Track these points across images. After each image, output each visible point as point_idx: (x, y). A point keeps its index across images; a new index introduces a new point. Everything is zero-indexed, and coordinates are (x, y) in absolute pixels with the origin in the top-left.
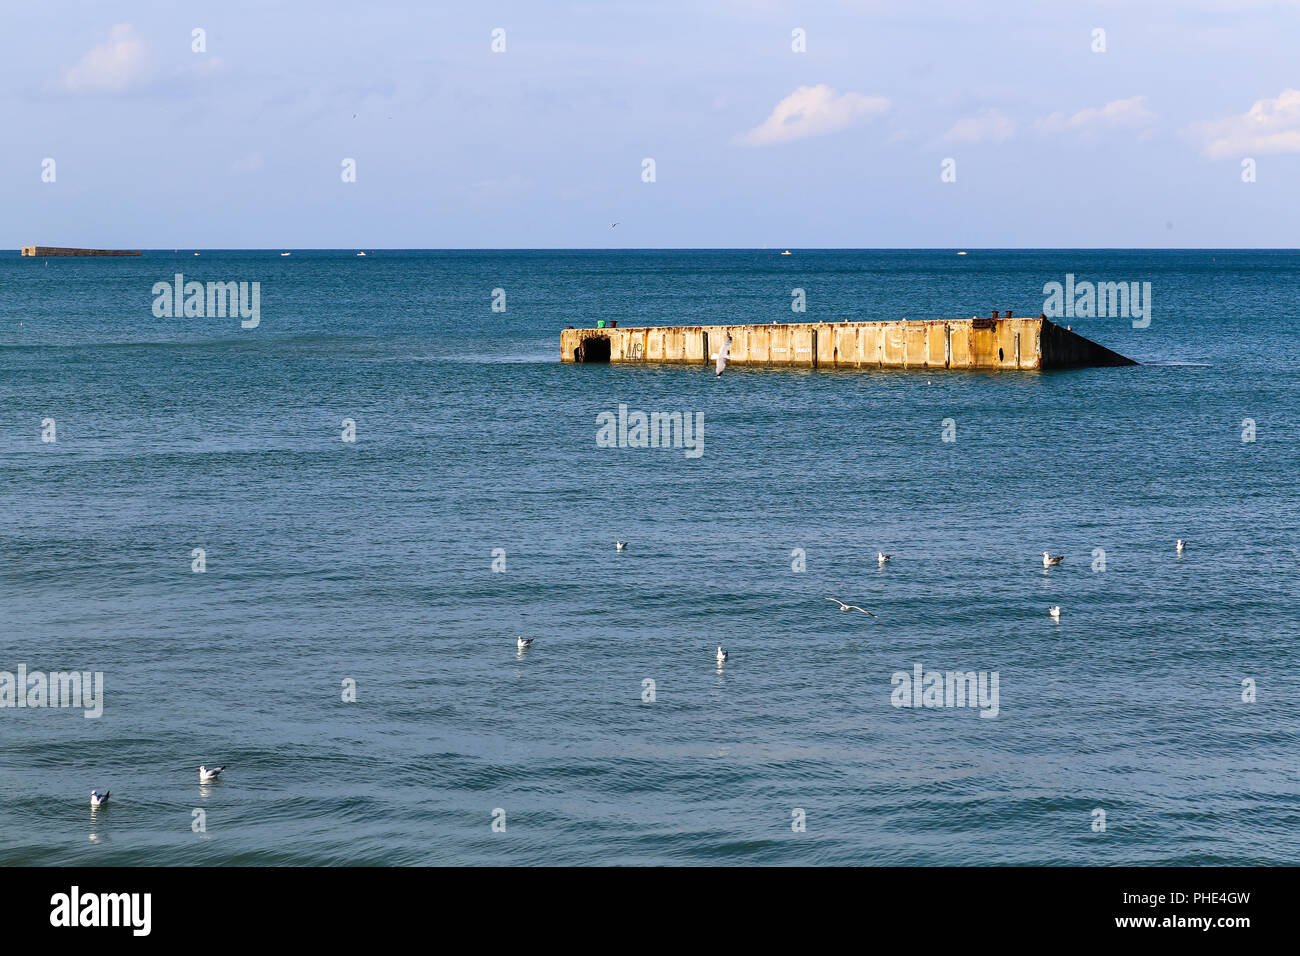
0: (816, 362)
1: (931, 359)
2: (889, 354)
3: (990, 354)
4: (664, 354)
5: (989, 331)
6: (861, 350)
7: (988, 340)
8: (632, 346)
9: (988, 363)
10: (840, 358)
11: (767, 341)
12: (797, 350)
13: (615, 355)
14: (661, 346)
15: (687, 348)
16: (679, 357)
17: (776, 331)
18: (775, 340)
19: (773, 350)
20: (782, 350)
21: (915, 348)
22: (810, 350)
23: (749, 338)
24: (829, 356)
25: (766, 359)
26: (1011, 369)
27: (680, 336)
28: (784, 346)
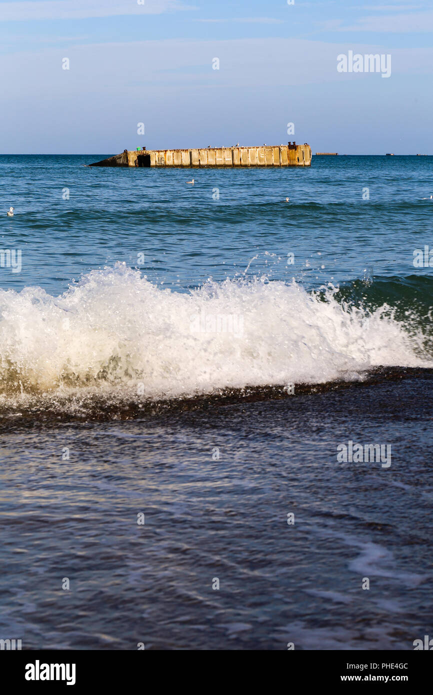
0: (233, 164)
1: (275, 162)
2: (260, 160)
3: (295, 160)
4: (174, 162)
5: (294, 150)
6: (250, 159)
7: (294, 154)
8: (160, 158)
9: (294, 163)
10: (243, 163)
11: (214, 156)
12: (226, 159)
13: (153, 163)
14: (172, 158)
15: (183, 158)
16: (180, 164)
17: (217, 151)
18: (217, 155)
19: (217, 159)
20: (221, 159)
21: (269, 157)
22: (231, 159)
23: (207, 154)
24: (238, 161)
25: (214, 164)
26: (302, 165)
27: (180, 154)
28: (221, 158)
